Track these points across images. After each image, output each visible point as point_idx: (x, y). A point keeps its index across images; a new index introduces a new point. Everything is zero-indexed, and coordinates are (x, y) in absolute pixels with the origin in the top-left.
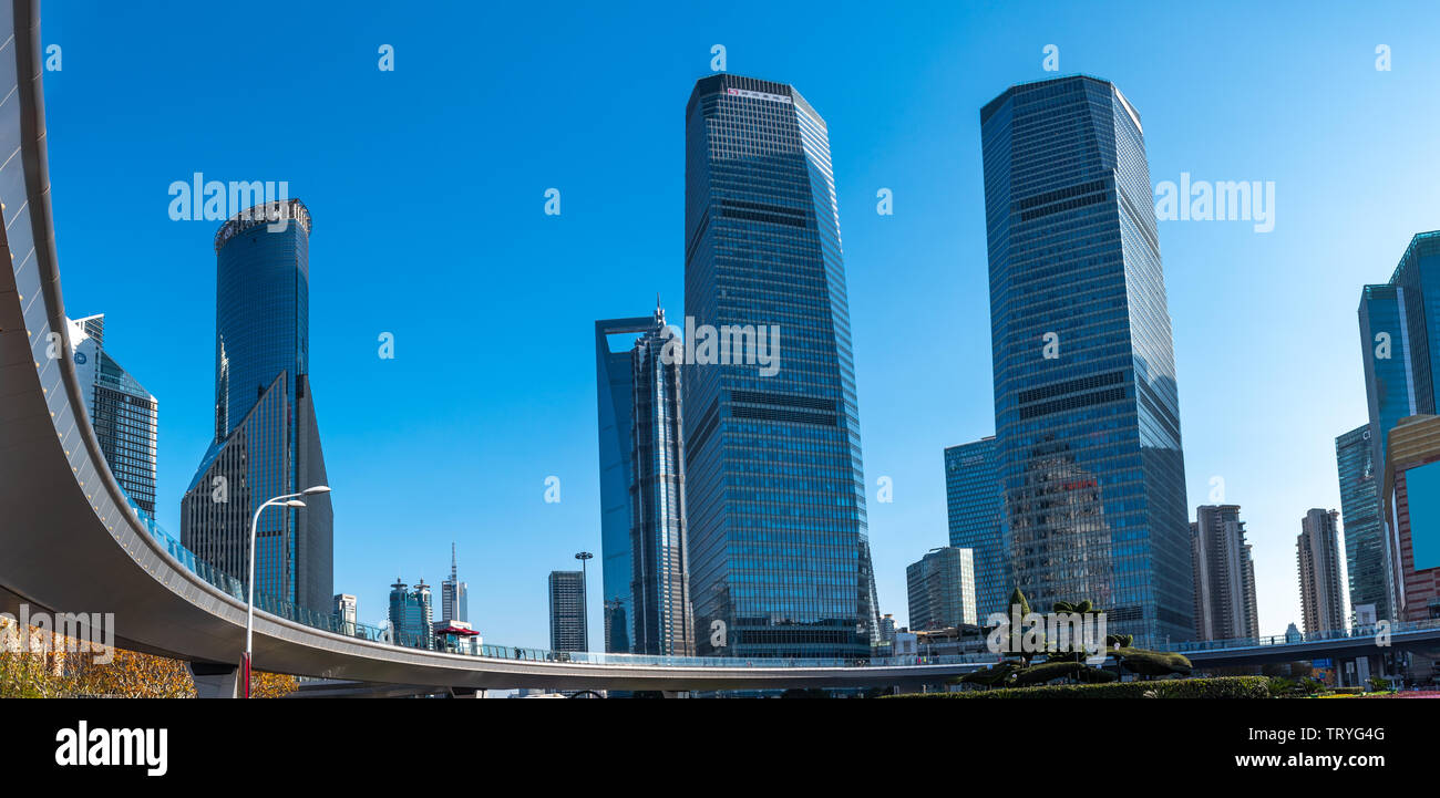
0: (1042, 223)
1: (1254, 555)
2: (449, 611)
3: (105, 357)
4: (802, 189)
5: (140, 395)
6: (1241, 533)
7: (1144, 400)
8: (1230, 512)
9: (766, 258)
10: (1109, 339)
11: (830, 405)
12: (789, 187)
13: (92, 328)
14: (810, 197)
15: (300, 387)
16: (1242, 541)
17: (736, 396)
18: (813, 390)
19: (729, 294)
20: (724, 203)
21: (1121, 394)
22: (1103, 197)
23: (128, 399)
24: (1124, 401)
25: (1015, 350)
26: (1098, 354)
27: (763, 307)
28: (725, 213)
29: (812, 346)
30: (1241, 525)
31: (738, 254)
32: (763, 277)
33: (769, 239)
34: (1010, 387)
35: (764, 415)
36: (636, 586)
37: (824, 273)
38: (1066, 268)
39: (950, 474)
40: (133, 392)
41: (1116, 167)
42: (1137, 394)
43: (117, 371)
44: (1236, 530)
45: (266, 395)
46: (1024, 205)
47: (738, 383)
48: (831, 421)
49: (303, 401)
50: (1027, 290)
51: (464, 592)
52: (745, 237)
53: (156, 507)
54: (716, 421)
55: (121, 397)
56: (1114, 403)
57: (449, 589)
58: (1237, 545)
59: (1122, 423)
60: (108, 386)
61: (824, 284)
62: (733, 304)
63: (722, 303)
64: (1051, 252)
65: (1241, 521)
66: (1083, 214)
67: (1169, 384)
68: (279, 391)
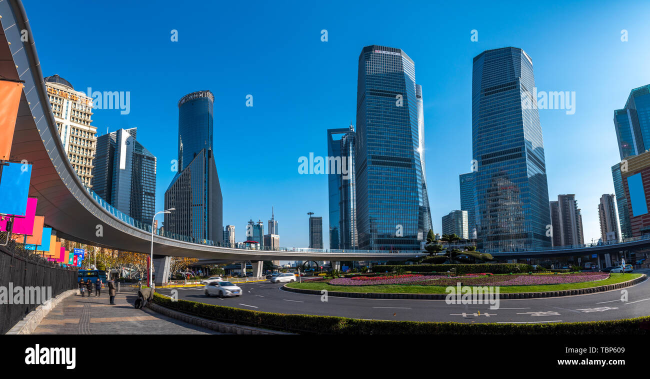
0: (492, 96)
1: (581, 213)
2: (271, 231)
3: (137, 143)
4: (402, 85)
5: (150, 156)
6: (575, 205)
7: (529, 157)
8: (571, 197)
9: (386, 109)
10: (517, 136)
11: (409, 160)
12: (397, 85)
13: (132, 132)
14: (405, 88)
15: (210, 154)
16: (576, 208)
17: (373, 157)
18: (404, 155)
19: (372, 122)
20: (371, 90)
21: (520, 155)
22: (515, 87)
23: (145, 157)
24: (521, 158)
25: (481, 140)
26: (512, 141)
27: (385, 126)
28: (371, 94)
29: (404, 140)
30: (575, 202)
31: (376, 108)
32: (385, 116)
33: (388, 103)
34: (478, 154)
35: (384, 164)
36: (341, 222)
37: (409, 115)
38: (499, 112)
39: (461, 184)
40: (148, 155)
41: (520, 77)
42: (526, 155)
43: (142, 147)
44: (573, 203)
45: (197, 157)
46: (486, 90)
47: (374, 153)
48: (410, 166)
49: (211, 160)
50: (485, 120)
51: (277, 224)
52: (379, 102)
53: (156, 195)
54: (366, 165)
55: (143, 156)
56: (517, 159)
57: (271, 223)
58: (574, 209)
59: (520, 166)
60: (138, 153)
61: (409, 118)
62: (373, 125)
63: (369, 125)
64: (495, 106)
65: (575, 200)
66: (507, 93)
67: (541, 150)
68: (201, 156)
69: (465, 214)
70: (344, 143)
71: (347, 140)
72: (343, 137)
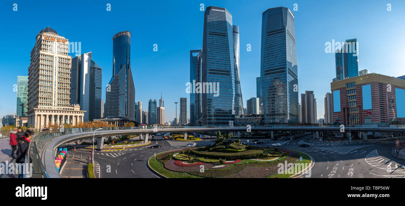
0: (271, 37)
1: (316, 101)
2: (160, 105)
3: (92, 61)
4: (226, 29)
5: (99, 67)
6: (314, 97)
7: (289, 72)
8: (312, 92)
9: (217, 43)
10: (283, 60)
11: (228, 72)
12: (223, 29)
13: (90, 55)
14: (227, 31)
15: (128, 67)
16: (314, 98)
17: (210, 70)
18: (225, 69)
19: (210, 50)
20: (210, 32)
21: (284, 71)
22: (283, 32)
23: (96, 68)
24: (284, 73)
25: (264, 62)
26: (280, 63)
27: (216, 52)
28: (210, 34)
29: (226, 60)
30: (314, 95)
31: (212, 42)
32: (216, 47)
33: (218, 39)
34: (263, 69)
35: (215, 73)
36: (196, 102)
37: (229, 46)
38: (275, 46)
39: (257, 82)
40: (97, 67)
41: (287, 25)
42: (287, 71)
43: (94, 63)
44: (313, 96)
45: (122, 69)
46: (268, 33)
47: (211, 67)
48: (229, 75)
49: (129, 70)
50: (268, 50)
51: (163, 101)
52: (213, 39)
53: (102, 89)
54: (206, 74)
55: (95, 68)
56: (283, 73)
57: (160, 101)
58: (313, 99)
59: (284, 77)
60: (93, 66)
61: (229, 48)
62: (210, 52)
63: (208, 52)
64: (273, 42)
65: (314, 94)
66: (279, 35)
67: (296, 67)
68: (124, 67)
69: (258, 99)
70: (198, 59)
71: (199, 57)
72: (197, 55)
